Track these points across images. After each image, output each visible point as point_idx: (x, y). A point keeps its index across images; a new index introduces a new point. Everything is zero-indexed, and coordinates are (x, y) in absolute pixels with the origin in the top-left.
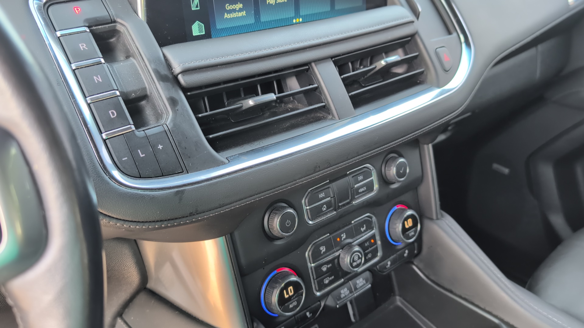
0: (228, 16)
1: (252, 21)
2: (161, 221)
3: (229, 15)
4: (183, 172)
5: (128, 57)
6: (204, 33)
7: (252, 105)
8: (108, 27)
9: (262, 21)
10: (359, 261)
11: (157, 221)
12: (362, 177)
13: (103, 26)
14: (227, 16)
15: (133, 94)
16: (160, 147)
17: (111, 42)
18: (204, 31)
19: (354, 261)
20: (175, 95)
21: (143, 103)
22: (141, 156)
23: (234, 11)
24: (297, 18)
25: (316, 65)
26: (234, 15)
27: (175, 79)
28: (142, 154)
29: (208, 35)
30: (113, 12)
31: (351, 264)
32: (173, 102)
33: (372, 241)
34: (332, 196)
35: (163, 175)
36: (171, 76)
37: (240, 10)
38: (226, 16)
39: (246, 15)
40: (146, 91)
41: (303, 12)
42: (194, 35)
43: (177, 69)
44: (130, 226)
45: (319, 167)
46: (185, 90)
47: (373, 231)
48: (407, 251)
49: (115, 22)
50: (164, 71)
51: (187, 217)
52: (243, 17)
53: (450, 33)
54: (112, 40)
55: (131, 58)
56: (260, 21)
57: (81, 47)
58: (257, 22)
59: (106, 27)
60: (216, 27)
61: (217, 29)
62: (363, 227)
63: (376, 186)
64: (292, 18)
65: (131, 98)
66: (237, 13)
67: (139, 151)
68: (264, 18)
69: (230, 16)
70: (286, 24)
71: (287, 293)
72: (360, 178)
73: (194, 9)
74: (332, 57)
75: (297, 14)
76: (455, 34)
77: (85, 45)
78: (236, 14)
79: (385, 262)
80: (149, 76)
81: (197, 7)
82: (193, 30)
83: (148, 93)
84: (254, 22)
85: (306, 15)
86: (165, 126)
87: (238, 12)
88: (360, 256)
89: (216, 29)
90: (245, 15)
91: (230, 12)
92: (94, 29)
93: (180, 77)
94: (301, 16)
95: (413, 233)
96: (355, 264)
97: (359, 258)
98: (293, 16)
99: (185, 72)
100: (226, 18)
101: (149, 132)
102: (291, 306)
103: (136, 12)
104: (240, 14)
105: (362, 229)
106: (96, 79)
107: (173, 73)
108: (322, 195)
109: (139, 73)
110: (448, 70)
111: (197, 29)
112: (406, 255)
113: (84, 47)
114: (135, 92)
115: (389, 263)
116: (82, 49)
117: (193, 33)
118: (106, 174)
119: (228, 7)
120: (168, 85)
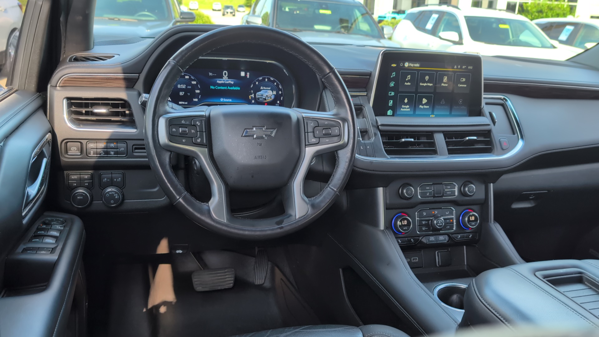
4: (374, 157)
5: (363, 118)
7: (404, 141)
8: (360, 107)
10: (441, 224)
16: (368, 147)
19: (438, 223)
20: (377, 133)
21: (365, 133)
22: (362, 148)
23: (405, 108)
25: (435, 133)
26: (405, 110)
27: (378, 127)
29: (393, 115)
30: (362, 102)
31: (437, 224)
32: (375, 134)
33: (451, 221)
34: (433, 190)
35: (367, 156)
36: (376, 126)
37: (408, 108)
39: (410, 110)
41: (435, 113)
42: (388, 114)
43: (379, 124)
46: (380, 131)
47: (453, 217)
48: (471, 235)
49: (362, 106)
50: (375, 124)
52: (408, 111)
53: (514, 134)
54: (359, 112)
55: (365, 119)
56: (415, 114)
61: (397, 114)
62: (447, 212)
63: (456, 194)
64: (430, 115)
65: (362, 131)
68: (417, 113)
70: (428, 116)
71: (404, 223)
72: (449, 187)
73: (390, 105)
74: (443, 132)
75: (433, 114)
76: (516, 135)
79: (458, 235)
80: (369, 125)
81: (391, 105)
82: (388, 112)
83: (368, 130)
84: (413, 114)
85: (437, 115)
86: (370, 141)
88: (442, 222)
91: (404, 108)
93: (380, 127)
95: (474, 224)
96: (438, 225)
97: (441, 223)
99: (382, 125)
100: (402, 110)
101: (365, 142)
102: (404, 228)
103: (369, 103)
104: (407, 110)
105: (447, 213)
107: (377, 125)
108: (428, 188)
109: (366, 123)
110: (504, 149)
111: (390, 112)
112: (470, 237)
114: (363, 129)
115: (459, 236)
119: (403, 106)
120: (375, 128)
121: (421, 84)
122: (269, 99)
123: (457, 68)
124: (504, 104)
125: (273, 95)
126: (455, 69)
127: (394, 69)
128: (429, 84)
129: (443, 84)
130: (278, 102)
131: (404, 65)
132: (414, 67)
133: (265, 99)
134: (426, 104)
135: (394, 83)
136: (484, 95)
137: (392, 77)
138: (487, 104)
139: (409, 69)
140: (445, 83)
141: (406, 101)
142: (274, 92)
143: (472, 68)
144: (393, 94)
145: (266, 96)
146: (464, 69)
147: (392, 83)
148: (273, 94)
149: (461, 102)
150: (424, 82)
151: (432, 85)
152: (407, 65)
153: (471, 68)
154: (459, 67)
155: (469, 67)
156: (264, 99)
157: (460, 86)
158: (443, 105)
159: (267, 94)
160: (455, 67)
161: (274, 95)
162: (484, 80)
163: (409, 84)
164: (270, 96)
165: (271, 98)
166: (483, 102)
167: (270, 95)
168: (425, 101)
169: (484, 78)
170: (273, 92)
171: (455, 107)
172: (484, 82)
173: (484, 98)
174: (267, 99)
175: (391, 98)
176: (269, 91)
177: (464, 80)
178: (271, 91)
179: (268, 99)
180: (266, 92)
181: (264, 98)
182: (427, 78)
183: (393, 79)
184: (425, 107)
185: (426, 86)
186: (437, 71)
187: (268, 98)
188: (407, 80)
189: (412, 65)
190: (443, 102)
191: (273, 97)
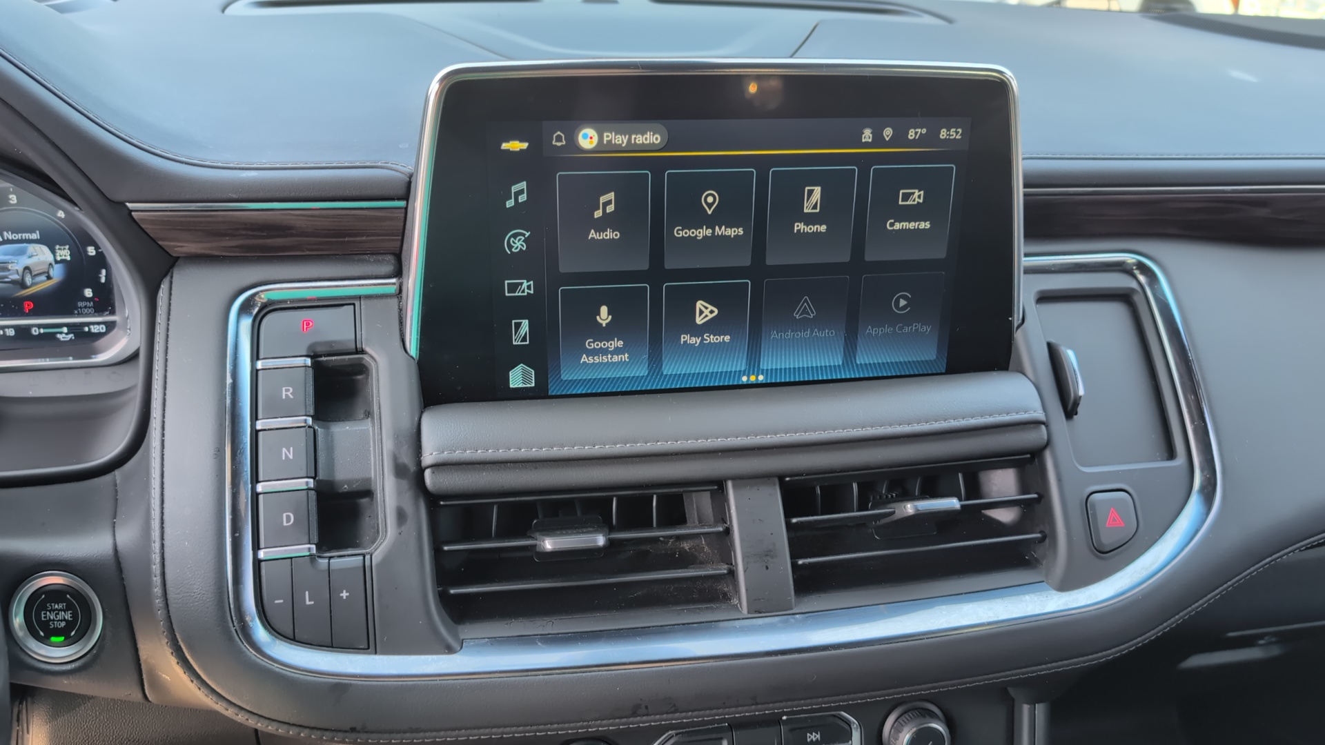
0: (589, 360)
1: (643, 372)
2: (300, 726)
3: (590, 358)
4: (368, 648)
5: (367, 415)
6: (533, 385)
7: (548, 551)
8: (349, 359)
9: (665, 374)
11: (293, 725)
12: (818, 736)
13: (339, 358)
14: (586, 360)
15: (346, 486)
16: (344, 594)
17: (358, 380)
18: (533, 381)
20: (410, 508)
21: (364, 501)
22: (308, 603)
23: (605, 352)
24: (753, 374)
25: (734, 487)
26: (602, 359)
27: (420, 474)
28: (310, 601)
30: (364, 334)
32: (400, 517)
35: (332, 645)
36: (413, 469)
37: (617, 351)
38: (584, 358)
39: (630, 360)
40: (370, 485)
41: (768, 363)
42: (511, 386)
43: (428, 458)
44: (247, 720)
45: (647, 707)
46: (429, 497)
49: (363, 352)
50: (407, 459)
51: (346, 731)
52: (621, 363)
53: (1169, 454)
54: (359, 377)
55: (368, 420)
56: (660, 374)
57: (284, 393)
58: (653, 374)
59: (345, 359)
60: (560, 376)
61: (562, 380)
64: (741, 373)
65: (341, 491)
66: (609, 356)
67: (307, 593)
68: (671, 367)
69: (592, 361)
70: (723, 382)
73: (516, 342)
74: (781, 478)
75: (754, 367)
76: (1180, 458)
77: (291, 390)
78: (607, 358)
80: (379, 459)
82: (511, 377)
83: (373, 488)
84: (646, 374)
85: (776, 369)
86: (368, 557)
87: (612, 355)
89: (559, 380)
90: (627, 360)
91: (594, 353)
92: (323, 361)
93: (428, 474)
94: (763, 370)
98: (743, 369)
99: (437, 466)
100: (585, 362)
101: (338, 563)
103: (404, 339)
104: (616, 358)
106: (285, 453)
107: (419, 464)
109: (370, 451)
110: (1106, 548)
111: (518, 378)
113: (289, 393)
114: (349, 482)
116: (284, 397)
117: (511, 383)
118: (233, 623)
119: (590, 344)
120: (405, 484)
121: (680, 233)
122: (42, 282)
123: (878, 140)
124: (1133, 290)
125: (57, 262)
126: (867, 145)
127: (517, 166)
128: (721, 231)
129: (800, 227)
130: (88, 293)
131: (572, 143)
132: (632, 148)
133: (22, 285)
134: (711, 327)
135: (527, 234)
136: (1026, 255)
137: (510, 203)
138: (1045, 298)
139: (603, 159)
140: (810, 219)
141: (604, 316)
142: (63, 252)
143: (958, 137)
144: (526, 287)
145: (21, 270)
146: (914, 143)
147: (515, 236)
148: (59, 258)
149: (903, 303)
150: (697, 218)
151: (741, 231)
152: (588, 138)
153: (955, 134)
154: (888, 133)
155: (943, 134)
156: (13, 282)
157: (898, 226)
158: (805, 324)
159: (25, 261)
160: (867, 135)
161: (62, 261)
162: (1025, 186)
163: (609, 234)
164: (44, 268)
165: (49, 278)
166: (1025, 291)
167: (43, 263)
168: (705, 311)
169: (1025, 177)
170: (53, 252)
171: (870, 330)
172: (1025, 195)
173: (1030, 271)
174: (28, 280)
175: (522, 307)
176: (32, 248)
177: (917, 196)
178: (45, 249)
179: (33, 284)
180: (22, 253)
181: (16, 277)
182: (710, 199)
183: (518, 217)
184: (711, 339)
185: (705, 237)
186: (763, 164)
187: (34, 277)
188: (598, 214)
189: (621, 140)
190: (805, 312)
191: (57, 273)
